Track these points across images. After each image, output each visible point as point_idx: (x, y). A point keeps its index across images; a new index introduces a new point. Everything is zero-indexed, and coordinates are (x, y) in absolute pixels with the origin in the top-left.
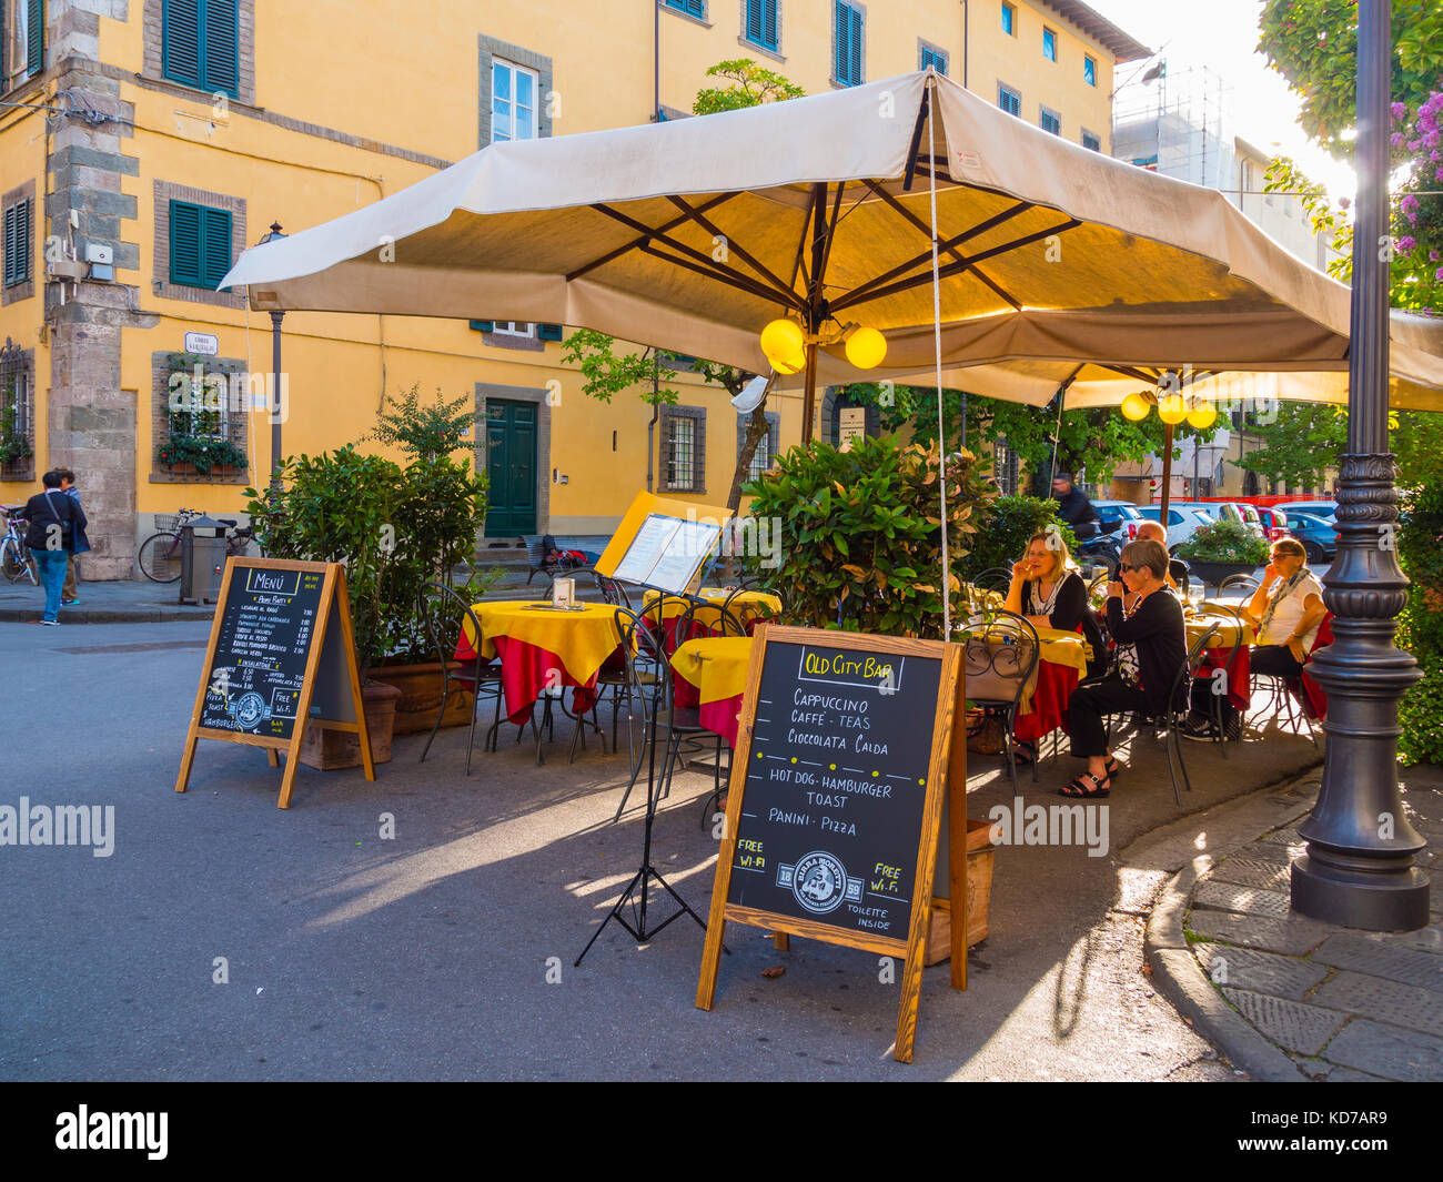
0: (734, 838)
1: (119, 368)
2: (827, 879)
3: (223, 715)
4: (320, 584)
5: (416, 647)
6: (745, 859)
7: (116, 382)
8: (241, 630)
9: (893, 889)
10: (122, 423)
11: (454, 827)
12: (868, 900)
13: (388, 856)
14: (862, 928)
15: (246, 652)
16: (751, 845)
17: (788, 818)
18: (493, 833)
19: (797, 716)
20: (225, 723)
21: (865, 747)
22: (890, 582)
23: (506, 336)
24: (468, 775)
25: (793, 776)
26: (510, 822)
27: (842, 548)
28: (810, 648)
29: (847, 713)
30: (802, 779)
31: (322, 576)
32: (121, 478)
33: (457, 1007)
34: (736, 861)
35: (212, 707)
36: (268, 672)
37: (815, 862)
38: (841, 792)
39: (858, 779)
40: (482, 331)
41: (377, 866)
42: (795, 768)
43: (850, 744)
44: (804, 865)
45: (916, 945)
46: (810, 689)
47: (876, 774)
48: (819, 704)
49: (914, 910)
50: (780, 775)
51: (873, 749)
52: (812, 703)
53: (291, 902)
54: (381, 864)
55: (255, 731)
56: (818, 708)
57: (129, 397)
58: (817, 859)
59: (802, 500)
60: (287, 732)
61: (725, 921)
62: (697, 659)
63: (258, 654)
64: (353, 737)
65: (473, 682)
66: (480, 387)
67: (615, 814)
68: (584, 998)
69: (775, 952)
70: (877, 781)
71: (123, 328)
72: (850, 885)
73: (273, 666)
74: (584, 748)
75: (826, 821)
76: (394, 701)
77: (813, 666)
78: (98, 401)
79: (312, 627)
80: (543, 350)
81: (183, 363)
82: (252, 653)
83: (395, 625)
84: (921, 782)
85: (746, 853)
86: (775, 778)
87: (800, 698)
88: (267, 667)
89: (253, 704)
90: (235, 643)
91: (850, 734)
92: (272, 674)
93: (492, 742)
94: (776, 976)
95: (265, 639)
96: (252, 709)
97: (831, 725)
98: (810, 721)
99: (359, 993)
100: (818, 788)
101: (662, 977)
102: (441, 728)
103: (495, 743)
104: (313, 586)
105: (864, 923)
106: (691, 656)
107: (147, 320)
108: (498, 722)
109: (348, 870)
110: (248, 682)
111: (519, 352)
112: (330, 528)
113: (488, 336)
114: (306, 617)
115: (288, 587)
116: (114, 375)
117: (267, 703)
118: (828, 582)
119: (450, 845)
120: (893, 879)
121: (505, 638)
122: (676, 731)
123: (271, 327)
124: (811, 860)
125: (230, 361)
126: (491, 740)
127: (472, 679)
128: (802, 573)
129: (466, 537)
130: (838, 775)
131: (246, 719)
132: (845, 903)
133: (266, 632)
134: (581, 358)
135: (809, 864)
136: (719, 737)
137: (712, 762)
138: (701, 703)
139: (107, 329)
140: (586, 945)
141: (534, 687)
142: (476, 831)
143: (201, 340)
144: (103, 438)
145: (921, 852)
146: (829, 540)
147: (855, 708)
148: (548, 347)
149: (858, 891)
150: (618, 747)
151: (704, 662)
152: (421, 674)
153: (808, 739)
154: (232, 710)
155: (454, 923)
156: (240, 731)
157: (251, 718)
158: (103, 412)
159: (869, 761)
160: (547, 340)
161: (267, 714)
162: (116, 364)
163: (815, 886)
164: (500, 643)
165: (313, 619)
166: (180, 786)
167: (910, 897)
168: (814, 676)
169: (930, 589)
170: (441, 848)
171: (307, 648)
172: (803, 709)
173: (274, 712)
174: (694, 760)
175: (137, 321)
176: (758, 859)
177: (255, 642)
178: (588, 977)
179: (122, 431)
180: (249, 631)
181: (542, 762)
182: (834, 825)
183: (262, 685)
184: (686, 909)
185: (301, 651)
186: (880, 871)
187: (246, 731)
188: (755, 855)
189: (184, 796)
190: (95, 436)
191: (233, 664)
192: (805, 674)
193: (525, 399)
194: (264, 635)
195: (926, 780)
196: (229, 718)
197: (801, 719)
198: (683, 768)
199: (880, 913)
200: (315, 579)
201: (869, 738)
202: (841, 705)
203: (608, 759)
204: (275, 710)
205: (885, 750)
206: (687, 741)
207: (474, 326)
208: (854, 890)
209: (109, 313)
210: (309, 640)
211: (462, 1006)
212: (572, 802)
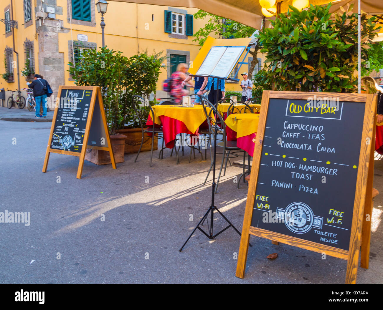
0: (254, 194)
1: (58, 46)
2: (302, 216)
3: (58, 144)
4: (91, 94)
5: (136, 123)
6: (259, 205)
7: (57, 50)
8: (64, 112)
9: (340, 223)
10: (60, 62)
11: (141, 186)
12: (326, 228)
13: (112, 198)
14: (322, 242)
15: (66, 121)
16: (262, 198)
17: (281, 185)
18: (155, 189)
19: (285, 134)
20: (59, 147)
21: (322, 149)
22: (327, 74)
23: (176, 35)
24: (151, 167)
25: (283, 164)
26: (163, 184)
27: (305, 57)
28: (292, 100)
29: (312, 132)
30: (288, 165)
31: (91, 91)
32: (60, 79)
33: (120, 273)
34: (255, 206)
35: (55, 141)
36: (73, 128)
37: (296, 207)
38: (309, 172)
39: (319, 165)
40: (168, 33)
41: (106, 202)
42: (285, 160)
43: (314, 148)
44: (290, 209)
45: (354, 253)
46: (292, 121)
47: (328, 163)
48: (297, 128)
49: (352, 235)
50: (277, 164)
51: (326, 150)
52: (293, 127)
53: (66, 217)
54: (108, 201)
55: (69, 150)
56: (297, 130)
57: (61, 55)
58: (297, 206)
59: (284, 36)
60: (80, 151)
61: (249, 235)
62: (236, 120)
63: (70, 121)
64: (107, 153)
65: (152, 133)
66: (168, 51)
67: (204, 182)
68: (182, 269)
69: (272, 245)
70: (329, 167)
71: (59, 33)
72: (315, 220)
73: (75, 126)
74: (195, 158)
75: (301, 187)
76: (125, 140)
77: (293, 109)
78: (52, 56)
79: (88, 110)
80: (187, 39)
81: (77, 44)
82: (68, 121)
83: (128, 114)
84: (355, 167)
85: (260, 202)
86: (274, 165)
87: (287, 125)
88: (73, 126)
89: (68, 140)
90: (62, 117)
91: (314, 143)
92: (75, 129)
93: (161, 156)
94: (274, 259)
95: (72, 115)
96: (68, 142)
97: (304, 138)
98: (292, 137)
99: (77, 264)
100: (297, 170)
101: (220, 258)
102: (141, 152)
103: (162, 156)
104: (89, 95)
105: (324, 240)
106: (233, 119)
107: (66, 31)
108: (163, 148)
109: (94, 203)
110: (67, 132)
111: (180, 40)
112: (98, 76)
113: (170, 35)
114: (87, 107)
115: (80, 96)
116: (57, 48)
117: (73, 139)
118: (296, 75)
119: (138, 193)
120: (339, 218)
121: (163, 116)
122: (227, 149)
123: (101, 32)
124: (294, 206)
125: (92, 43)
126: (161, 155)
127: (152, 132)
128: (284, 71)
129: (153, 84)
130: (308, 163)
131: (66, 146)
132: (313, 229)
133: (72, 113)
134: (199, 40)
135: (293, 208)
136: (245, 152)
137: (242, 163)
138: (237, 137)
139: (54, 34)
140: (186, 240)
141: (174, 134)
142: (149, 188)
143: (83, 37)
144: (54, 67)
145: (355, 204)
146: (298, 54)
147: (316, 130)
148: (189, 38)
149: (320, 223)
150: (207, 157)
151: (239, 121)
152: (137, 132)
153: (291, 146)
154: (61, 142)
155: (131, 228)
156: (63, 150)
157: (67, 145)
158: (54, 59)
159: (326, 156)
160: (188, 36)
161: (73, 143)
162: (57, 44)
163: (296, 220)
164: (161, 118)
165: (88, 107)
166: (44, 170)
167: (350, 227)
168: (294, 114)
169: (347, 77)
170: (134, 194)
171: (86, 118)
172: (289, 131)
173: (76, 143)
174: (235, 162)
175: (63, 31)
176: (266, 205)
177: (69, 117)
178: (185, 257)
179: (60, 65)
180: (67, 113)
181: (179, 162)
182: (306, 189)
183: (71, 133)
184: (231, 225)
185: (85, 120)
186: (332, 213)
187: (67, 150)
188: (264, 203)
189: (45, 174)
190: (52, 67)
191: (62, 125)
192: (289, 113)
193: (182, 54)
194: (72, 114)
195: (358, 166)
196: (60, 145)
197: (288, 135)
198: (231, 165)
199: (332, 235)
200: (89, 92)
201: (324, 144)
202: (308, 128)
203: (203, 162)
204: (76, 141)
205: (333, 150)
206: (232, 153)
207: (166, 31)
208: (318, 222)
209: (54, 29)
210: (87, 115)
211: (122, 273)
212: (187, 177)
